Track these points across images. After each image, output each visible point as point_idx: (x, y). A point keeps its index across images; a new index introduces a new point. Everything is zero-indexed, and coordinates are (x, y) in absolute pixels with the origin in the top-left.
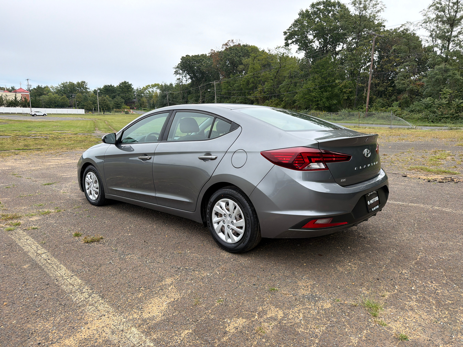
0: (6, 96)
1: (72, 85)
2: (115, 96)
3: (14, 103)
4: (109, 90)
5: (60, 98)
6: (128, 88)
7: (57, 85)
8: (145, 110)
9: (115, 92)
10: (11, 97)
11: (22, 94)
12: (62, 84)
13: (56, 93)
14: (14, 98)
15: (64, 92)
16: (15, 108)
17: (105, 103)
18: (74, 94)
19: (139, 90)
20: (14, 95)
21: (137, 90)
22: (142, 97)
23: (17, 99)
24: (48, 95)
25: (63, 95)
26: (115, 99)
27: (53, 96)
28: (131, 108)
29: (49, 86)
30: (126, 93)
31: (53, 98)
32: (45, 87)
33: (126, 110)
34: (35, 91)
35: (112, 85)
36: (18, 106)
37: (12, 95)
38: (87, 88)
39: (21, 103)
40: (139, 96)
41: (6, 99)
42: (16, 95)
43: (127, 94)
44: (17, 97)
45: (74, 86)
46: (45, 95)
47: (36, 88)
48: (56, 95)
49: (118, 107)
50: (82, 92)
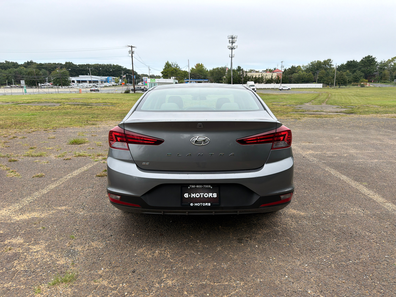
0: (266, 75)
1: (319, 63)
2: (355, 70)
3: (270, 81)
4: (351, 65)
5: (307, 75)
6: (371, 62)
7: (307, 64)
8: (385, 82)
9: (357, 67)
10: (269, 76)
11: (277, 74)
12: (311, 63)
13: (306, 71)
14: (271, 77)
15: (311, 69)
16: (270, 84)
17: (343, 77)
18: (320, 70)
19: (383, 63)
20: (271, 75)
21: (381, 63)
22: (384, 69)
23: (273, 78)
24: (298, 73)
25: (310, 72)
26: (355, 73)
27: (302, 73)
28: (369, 82)
29: (301, 65)
30: (367, 67)
31: (302, 75)
32: (298, 67)
33: (362, 83)
34: (289, 70)
35: (355, 61)
36: (272, 83)
37: (270, 74)
38: (331, 65)
39: (275, 80)
40: (381, 69)
41: (266, 78)
42: (272, 75)
43: (369, 68)
44: (273, 76)
45: (320, 64)
46: (296, 73)
47: (290, 68)
48: (304, 72)
49: (356, 80)
50: (326, 69)
